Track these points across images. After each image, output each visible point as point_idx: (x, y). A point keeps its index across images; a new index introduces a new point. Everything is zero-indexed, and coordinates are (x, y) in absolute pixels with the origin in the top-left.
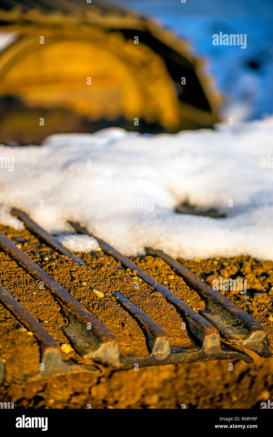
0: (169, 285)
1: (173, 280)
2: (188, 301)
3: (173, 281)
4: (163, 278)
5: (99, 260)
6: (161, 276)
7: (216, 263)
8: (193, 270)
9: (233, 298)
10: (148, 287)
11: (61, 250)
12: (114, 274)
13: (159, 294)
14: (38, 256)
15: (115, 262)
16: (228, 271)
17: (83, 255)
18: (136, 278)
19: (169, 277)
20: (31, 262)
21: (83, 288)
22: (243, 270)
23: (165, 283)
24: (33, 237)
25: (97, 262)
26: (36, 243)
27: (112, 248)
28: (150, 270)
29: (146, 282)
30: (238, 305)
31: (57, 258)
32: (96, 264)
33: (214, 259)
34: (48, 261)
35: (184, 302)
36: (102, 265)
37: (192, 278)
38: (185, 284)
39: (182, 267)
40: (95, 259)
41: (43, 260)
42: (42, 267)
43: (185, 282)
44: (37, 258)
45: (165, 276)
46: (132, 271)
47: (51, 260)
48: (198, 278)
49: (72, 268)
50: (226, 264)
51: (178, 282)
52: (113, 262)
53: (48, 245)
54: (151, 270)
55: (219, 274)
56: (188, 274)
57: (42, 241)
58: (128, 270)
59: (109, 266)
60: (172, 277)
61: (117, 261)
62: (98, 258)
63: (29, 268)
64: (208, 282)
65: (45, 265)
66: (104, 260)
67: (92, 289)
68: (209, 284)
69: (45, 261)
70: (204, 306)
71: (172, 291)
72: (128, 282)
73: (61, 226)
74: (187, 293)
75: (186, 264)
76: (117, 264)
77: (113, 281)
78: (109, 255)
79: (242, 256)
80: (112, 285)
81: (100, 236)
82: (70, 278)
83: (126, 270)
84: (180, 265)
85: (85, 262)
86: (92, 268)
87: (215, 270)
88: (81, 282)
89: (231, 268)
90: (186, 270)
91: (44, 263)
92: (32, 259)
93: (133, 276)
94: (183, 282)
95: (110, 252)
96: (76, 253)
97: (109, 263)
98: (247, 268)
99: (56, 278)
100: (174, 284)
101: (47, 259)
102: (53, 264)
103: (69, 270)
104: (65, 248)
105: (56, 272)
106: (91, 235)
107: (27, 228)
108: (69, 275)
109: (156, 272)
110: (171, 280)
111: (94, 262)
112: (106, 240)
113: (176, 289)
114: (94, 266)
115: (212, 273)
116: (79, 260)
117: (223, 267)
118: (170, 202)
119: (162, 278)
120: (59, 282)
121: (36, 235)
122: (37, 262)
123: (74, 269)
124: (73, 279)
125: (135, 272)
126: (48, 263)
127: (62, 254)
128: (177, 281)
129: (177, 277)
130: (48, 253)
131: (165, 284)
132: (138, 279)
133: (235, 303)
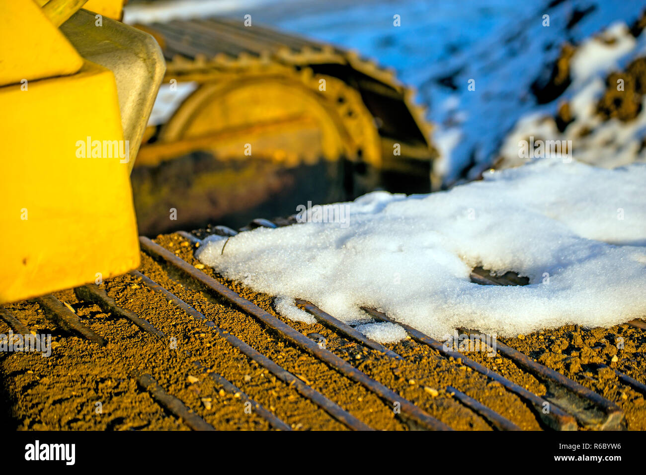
0: (500, 371)
1: (502, 364)
2: (527, 386)
3: (502, 365)
4: (491, 364)
5: (415, 351)
6: (487, 361)
7: (541, 337)
8: (519, 349)
9: (575, 377)
10: (481, 377)
11: (368, 343)
12: (438, 366)
13: (496, 384)
14: (347, 354)
15: (432, 351)
16: (559, 345)
17: (395, 347)
18: (464, 368)
19: (497, 361)
20: (341, 362)
21: (412, 388)
22: (574, 343)
23: (495, 368)
24: (330, 331)
25: (413, 354)
26: (337, 339)
27: (424, 335)
28: (473, 356)
29: (477, 371)
30: (584, 384)
31: (370, 354)
32: (413, 356)
33: (538, 334)
34: (361, 359)
35: (523, 388)
36: (421, 358)
37: (523, 359)
38: (516, 367)
39: (506, 347)
40: (411, 350)
41: (354, 360)
42: (357, 367)
43: (516, 364)
44: (347, 357)
45: (492, 361)
46: (455, 359)
47: (364, 357)
48: (529, 358)
49: (391, 364)
50: (553, 338)
51: (508, 366)
52: (430, 351)
53: (351, 339)
54: (475, 355)
55: (550, 350)
56: (517, 355)
57: (342, 335)
58: (451, 359)
59: (429, 357)
60: (500, 361)
61: (434, 349)
62: (413, 348)
63: (343, 370)
64: (542, 361)
65: (360, 364)
66: (420, 350)
67: (422, 387)
68: (544, 364)
69: (358, 360)
70: (545, 390)
71: (505, 377)
72: (457, 374)
73: (356, 315)
74: (523, 378)
75: (510, 342)
76: (435, 353)
77: (441, 374)
78: (423, 343)
79: (567, 326)
80: (442, 380)
81: (406, 322)
82: (393, 376)
83: (448, 359)
84: (504, 345)
85: (400, 355)
86: (412, 361)
87: (544, 346)
88: (407, 380)
89: (561, 342)
90: (513, 350)
91: (357, 362)
92: (341, 359)
93: (459, 366)
94: (513, 365)
95: (422, 339)
96: (387, 345)
97: (426, 353)
98: (579, 341)
99: (377, 379)
100: (505, 368)
101: (358, 357)
102: (369, 362)
103: (388, 367)
104: (372, 341)
105: (375, 371)
106: (394, 322)
107: (320, 322)
108: (391, 373)
109: (480, 357)
110: (499, 364)
111: (411, 354)
112: (413, 326)
113: (509, 374)
114: (412, 358)
115: (542, 351)
116: (392, 353)
117: (553, 342)
118: (464, 271)
119: (489, 363)
120: (382, 383)
121: (333, 329)
122: (348, 362)
123: (394, 366)
124: (397, 378)
125: (460, 360)
126: (363, 362)
127: (373, 349)
128: (507, 365)
129: (505, 360)
130: (355, 349)
131: (495, 370)
132: (467, 369)
133: (579, 383)
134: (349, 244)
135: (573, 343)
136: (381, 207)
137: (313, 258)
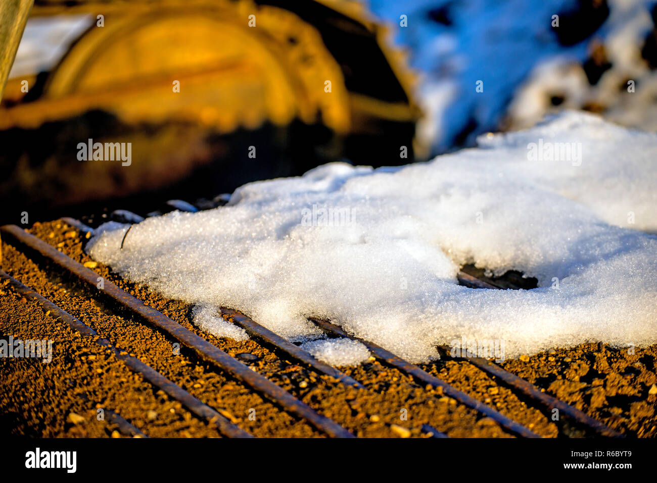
0: (495, 404)
1: (498, 394)
2: (531, 426)
3: (498, 396)
4: (483, 393)
5: (379, 377)
6: (478, 390)
7: (552, 359)
8: (522, 376)
9: (598, 413)
10: (468, 412)
11: (317, 367)
12: (410, 397)
13: (488, 421)
14: (288, 381)
15: (403, 376)
16: (576, 370)
17: (353, 372)
18: (445, 399)
19: (491, 391)
20: (281, 392)
21: (375, 426)
22: (597, 367)
23: (488, 400)
24: (266, 351)
25: (377, 380)
26: (275, 360)
27: (392, 356)
28: (458, 384)
29: (464, 404)
30: (609, 424)
31: (319, 380)
32: (377, 383)
33: (547, 354)
34: (307, 387)
35: (525, 427)
36: (388, 385)
37: (526, 389)
38: (516, 399)
39: (504, 372)
40: (374, 376)
41: (298, 389)
42: (300, 398)
43: (517, 395)
44: (287, 385)
45: (484, 390)
46: (435, 388)
47: (311, 386)
48: (535, 387)
49: (347, 395)
50: (568, 360)
51: (506, 397)
52: (400, 377)
53: (295, 361)
54: (461, 382)
55: (564, 377)
56: (518, 383)
57: (282, 354)
58: (429, 387)
59: (398, 385)
60: (495, 391)
61: (407, 374)
62: (378, 373)
63: (283, 402)
64: (552, 391)
65: (305, 394)
66: (387, 376)
67: (388, 425)
68: (555, 396)
69: (303, 389)
70: (556, 431)
71: (502, 413)
72: (436, 407)
73: (302, 328)
74: (526, 414)
75: (508, 366)
76: (407, 379)
77: (414, 407)
78: (391, 366)
79: (588, 344)
80: (415, 416)
81: (369, 338)
82: (350, 411)
83: (424, 387)
84: (501, 369)
85: (361, 382)
86: (375, 391)
87: (555, 372)
88: (368, 416)
89: (579, 365)
90: (513, 376)
91: (302, 392)
92: (280, 388)
93: (439, 397)
94: (513, 397)
95: (390, 361)
96: (343, 369)
97: (395, 379)
98: (603, 364)
99: (328, 414)
100: (502, 400)
101: (304, 384)
102: (317, 391)
103: (343, 399)
104: (322, 363)
105: (325, 404)
106: (352, 338)
107: (253, 338)
108: (346, 407)
109: (469, 385)
110: (494, 395)
111: (374, 381)
112: (378, 342)
113: (508, 409)
114: (376, 387)
115: (552, 378)
116: (350, 380)
117: (567, 366)
118: (449, 270)
119: (480, 394)
120: (334, 420)
121: (271, 347)
122: (290, 392)
123: (350, 397)
124: (354, 413)
125: (440, 389)
126: (309, 391)
127: (324, 374)
128: (504, 396)
129: (502, 389)
130: (299, 375)
131: (488, 403)
132: (449, 401)
133: (603, 422)
134: (294, 234)
135: (595, 367)
136: (339, 184)
137: (245, 252)
